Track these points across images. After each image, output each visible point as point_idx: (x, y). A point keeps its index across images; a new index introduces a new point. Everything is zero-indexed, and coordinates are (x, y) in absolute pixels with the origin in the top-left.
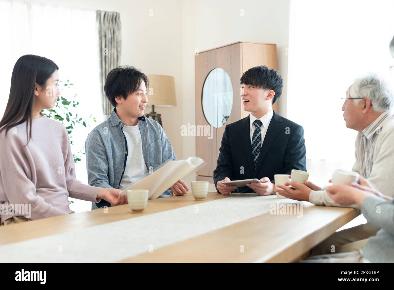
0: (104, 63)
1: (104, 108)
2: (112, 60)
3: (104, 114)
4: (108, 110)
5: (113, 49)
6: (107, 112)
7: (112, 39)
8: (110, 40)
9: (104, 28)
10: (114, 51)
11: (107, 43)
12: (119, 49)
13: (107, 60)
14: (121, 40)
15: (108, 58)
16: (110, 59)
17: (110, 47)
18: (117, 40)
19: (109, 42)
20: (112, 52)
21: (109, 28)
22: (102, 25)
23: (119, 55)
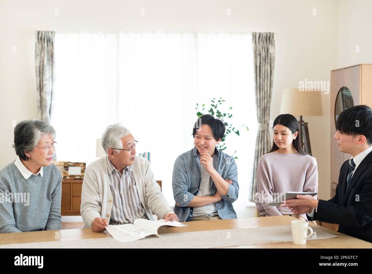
0: (258, 78)
1: (258, 117)
2: (266, 75)
3: (258, 122)
4: (262, 118)
5: (266, 65)
6: (261, 121)
7: (267, 56)
8: (264, 58)
9: (260, 47)
10: (267, 67)
11: (262, 60)
12: (272, 65)
13: (261, 75)
14: (274, 57)
15: (263, 74)
16: (264, 75)
17: (264, 64)
18: (270, 57)
19: (263, 59)
20: (266, 68)
21: (263, 47)
22: (258, 45)
23: (272, 70)
